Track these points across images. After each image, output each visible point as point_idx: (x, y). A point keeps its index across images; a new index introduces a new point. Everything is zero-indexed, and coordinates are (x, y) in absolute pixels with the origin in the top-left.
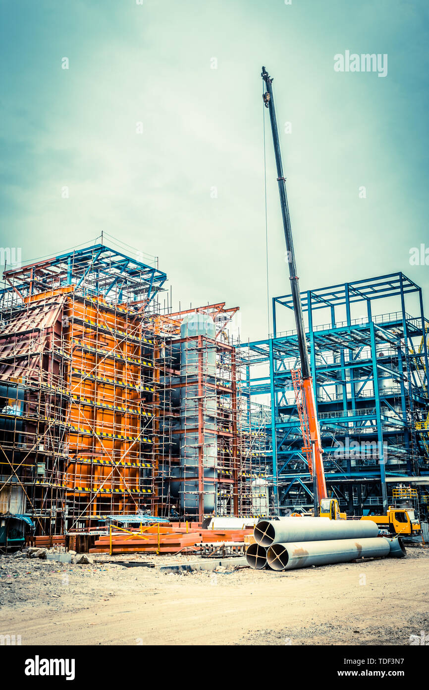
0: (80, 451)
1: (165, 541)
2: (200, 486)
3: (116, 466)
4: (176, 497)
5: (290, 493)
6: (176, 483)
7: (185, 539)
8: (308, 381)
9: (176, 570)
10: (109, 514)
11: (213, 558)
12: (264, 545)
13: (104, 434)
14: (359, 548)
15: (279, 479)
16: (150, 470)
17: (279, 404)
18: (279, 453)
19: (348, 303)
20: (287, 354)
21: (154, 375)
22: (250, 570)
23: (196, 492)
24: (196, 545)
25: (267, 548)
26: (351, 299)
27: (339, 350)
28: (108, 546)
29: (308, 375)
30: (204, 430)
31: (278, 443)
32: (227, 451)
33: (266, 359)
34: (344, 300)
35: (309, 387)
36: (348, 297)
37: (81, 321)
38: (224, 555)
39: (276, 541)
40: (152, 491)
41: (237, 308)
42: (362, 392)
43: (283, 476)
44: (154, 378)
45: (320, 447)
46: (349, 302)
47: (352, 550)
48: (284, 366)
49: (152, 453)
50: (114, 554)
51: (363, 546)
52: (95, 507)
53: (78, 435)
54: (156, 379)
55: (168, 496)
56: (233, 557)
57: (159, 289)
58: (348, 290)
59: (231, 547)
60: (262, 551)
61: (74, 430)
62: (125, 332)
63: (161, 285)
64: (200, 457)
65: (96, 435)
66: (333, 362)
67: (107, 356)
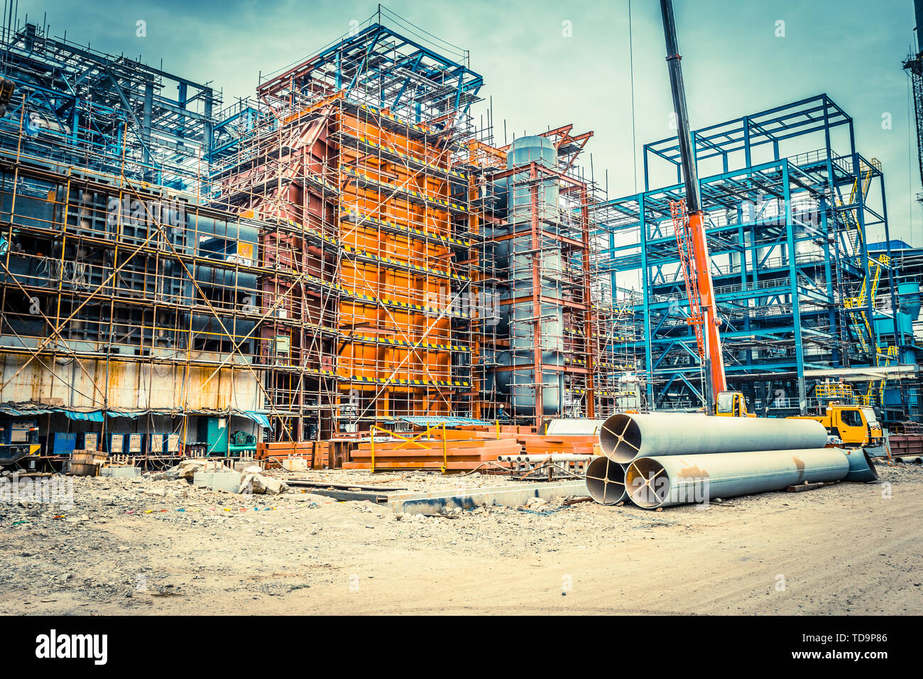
0: (356, 326)
1: (456, 451)
2: (537, 377)
3: (414, 348)
4: (505, 393)
5: (669, 394)
6: (505, 374)
7: (488, 448)
8: (696, 217)
9: (438, 506)
10: (406, 414)
11: (530, 480)
12: (620, 460)
13: (395, 303)
14: (801, 466)
15: (654, 376)
16: (468, 354)
17: (653, 282)
18: (654, 341)
19: (748, 147)
20: (663, 214)
21: (469, 224)
22: (593, 507)
23: (530, 385)
24: (500, 458)
25: (626, 465)
26: (752, 141)
27: (735, 207)
28: (369, 459)
29: (697, 208)
30: (541, 299)
31: (652, 331)
32: (580, 332)
33: (636, 224)
34: (742, 143)
35: (698, 226)
36: (747, 138)
37: (353, 139)
38: (551, 477)
39: (643, 452)
40: (470, 384)
41: (591, 134)
42: (766, 263)
43: (659, 372)
44: (469, 227)
45: (715, 316)
46: (750, 146)
47: (788, 469)
48: (660, 233)
49: (469, 332)
50: (377, 471)
51: (805, 463)
52: (387, 405)
53: (354, 303)
54: (473, 229)
55: (494, 391)
56: (569, 479)
57: (473, 99)
58: (747, 128)
59: (565, 462)
60: (617, 472)
61: (347, 296)
62: (424, 160)
63: (476, 93)
64: (536, 336)
65: (381, 303)
66: (726, 224)
67: (395, 192)
